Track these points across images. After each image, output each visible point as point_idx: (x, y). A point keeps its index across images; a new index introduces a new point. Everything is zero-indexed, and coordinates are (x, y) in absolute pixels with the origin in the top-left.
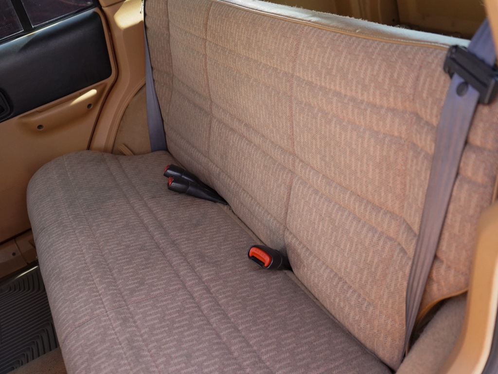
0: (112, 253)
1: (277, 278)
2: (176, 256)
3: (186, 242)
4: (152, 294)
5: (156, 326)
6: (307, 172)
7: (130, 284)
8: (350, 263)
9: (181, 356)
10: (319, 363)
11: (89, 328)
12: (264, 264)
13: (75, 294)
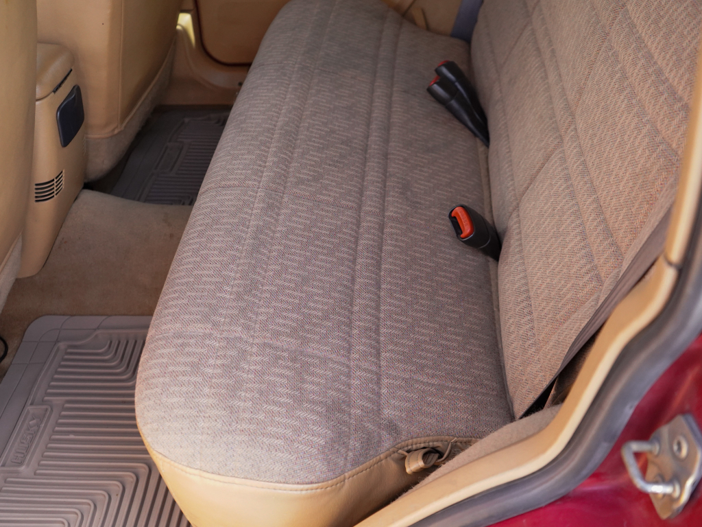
0: (311, 129)
1: (473, 260)
2: (377, 172)
3: (401, 162)
4: (318, 196)
5: (297, 231)
6: (572, 147)
7: (303, 174)
8: (545, 284)
9: (297, 275)
10: (438, 373)
11: (230, 194)
12: (462, 233)
13: (242, 152)
